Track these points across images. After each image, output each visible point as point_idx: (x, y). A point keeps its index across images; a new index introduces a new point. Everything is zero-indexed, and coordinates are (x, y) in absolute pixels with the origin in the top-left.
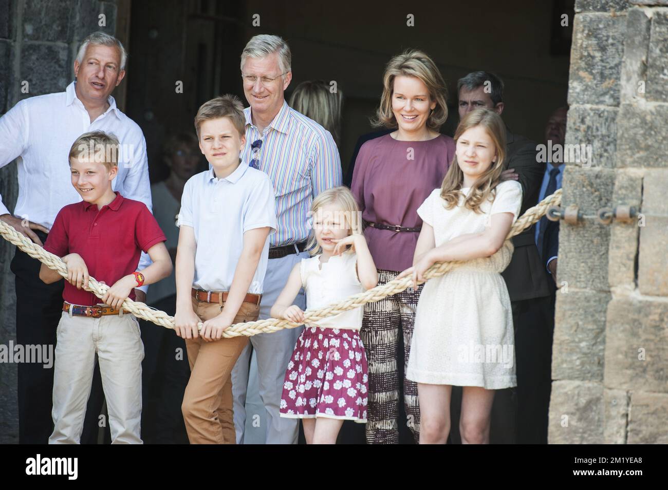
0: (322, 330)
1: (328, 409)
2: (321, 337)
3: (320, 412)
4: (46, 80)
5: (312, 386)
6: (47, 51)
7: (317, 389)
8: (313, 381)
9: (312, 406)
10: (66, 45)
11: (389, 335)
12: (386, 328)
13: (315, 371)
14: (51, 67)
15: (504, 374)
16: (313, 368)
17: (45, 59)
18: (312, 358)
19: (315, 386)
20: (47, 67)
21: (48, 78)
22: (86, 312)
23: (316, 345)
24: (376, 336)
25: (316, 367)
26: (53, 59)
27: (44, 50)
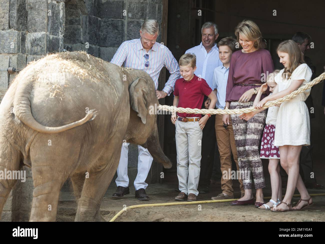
0: (270, 125)
1: (274, 155)
2: (270, 128)
3: (272, 157)
4: (137, 34)
5: (267, 147)
6: (136, 23)
7: (269, 148)
8: (267, 145)
9: (267, 154)
10: (144, 20)
11: (243, 125)
12: (241, 123)
13: (268, 141)
14: (138, 29)
15: (303, 139)
16: (267, 140)
17: (136, 26)
18: (267, 136)
19: (268, 147)
20: (137, 29)
21: (137, 33)
22: (182, 120)
23: (268, 131)
24: (238, 126)
25: (269, 139)
26: (139, 26)
27: (135, 23)
